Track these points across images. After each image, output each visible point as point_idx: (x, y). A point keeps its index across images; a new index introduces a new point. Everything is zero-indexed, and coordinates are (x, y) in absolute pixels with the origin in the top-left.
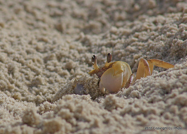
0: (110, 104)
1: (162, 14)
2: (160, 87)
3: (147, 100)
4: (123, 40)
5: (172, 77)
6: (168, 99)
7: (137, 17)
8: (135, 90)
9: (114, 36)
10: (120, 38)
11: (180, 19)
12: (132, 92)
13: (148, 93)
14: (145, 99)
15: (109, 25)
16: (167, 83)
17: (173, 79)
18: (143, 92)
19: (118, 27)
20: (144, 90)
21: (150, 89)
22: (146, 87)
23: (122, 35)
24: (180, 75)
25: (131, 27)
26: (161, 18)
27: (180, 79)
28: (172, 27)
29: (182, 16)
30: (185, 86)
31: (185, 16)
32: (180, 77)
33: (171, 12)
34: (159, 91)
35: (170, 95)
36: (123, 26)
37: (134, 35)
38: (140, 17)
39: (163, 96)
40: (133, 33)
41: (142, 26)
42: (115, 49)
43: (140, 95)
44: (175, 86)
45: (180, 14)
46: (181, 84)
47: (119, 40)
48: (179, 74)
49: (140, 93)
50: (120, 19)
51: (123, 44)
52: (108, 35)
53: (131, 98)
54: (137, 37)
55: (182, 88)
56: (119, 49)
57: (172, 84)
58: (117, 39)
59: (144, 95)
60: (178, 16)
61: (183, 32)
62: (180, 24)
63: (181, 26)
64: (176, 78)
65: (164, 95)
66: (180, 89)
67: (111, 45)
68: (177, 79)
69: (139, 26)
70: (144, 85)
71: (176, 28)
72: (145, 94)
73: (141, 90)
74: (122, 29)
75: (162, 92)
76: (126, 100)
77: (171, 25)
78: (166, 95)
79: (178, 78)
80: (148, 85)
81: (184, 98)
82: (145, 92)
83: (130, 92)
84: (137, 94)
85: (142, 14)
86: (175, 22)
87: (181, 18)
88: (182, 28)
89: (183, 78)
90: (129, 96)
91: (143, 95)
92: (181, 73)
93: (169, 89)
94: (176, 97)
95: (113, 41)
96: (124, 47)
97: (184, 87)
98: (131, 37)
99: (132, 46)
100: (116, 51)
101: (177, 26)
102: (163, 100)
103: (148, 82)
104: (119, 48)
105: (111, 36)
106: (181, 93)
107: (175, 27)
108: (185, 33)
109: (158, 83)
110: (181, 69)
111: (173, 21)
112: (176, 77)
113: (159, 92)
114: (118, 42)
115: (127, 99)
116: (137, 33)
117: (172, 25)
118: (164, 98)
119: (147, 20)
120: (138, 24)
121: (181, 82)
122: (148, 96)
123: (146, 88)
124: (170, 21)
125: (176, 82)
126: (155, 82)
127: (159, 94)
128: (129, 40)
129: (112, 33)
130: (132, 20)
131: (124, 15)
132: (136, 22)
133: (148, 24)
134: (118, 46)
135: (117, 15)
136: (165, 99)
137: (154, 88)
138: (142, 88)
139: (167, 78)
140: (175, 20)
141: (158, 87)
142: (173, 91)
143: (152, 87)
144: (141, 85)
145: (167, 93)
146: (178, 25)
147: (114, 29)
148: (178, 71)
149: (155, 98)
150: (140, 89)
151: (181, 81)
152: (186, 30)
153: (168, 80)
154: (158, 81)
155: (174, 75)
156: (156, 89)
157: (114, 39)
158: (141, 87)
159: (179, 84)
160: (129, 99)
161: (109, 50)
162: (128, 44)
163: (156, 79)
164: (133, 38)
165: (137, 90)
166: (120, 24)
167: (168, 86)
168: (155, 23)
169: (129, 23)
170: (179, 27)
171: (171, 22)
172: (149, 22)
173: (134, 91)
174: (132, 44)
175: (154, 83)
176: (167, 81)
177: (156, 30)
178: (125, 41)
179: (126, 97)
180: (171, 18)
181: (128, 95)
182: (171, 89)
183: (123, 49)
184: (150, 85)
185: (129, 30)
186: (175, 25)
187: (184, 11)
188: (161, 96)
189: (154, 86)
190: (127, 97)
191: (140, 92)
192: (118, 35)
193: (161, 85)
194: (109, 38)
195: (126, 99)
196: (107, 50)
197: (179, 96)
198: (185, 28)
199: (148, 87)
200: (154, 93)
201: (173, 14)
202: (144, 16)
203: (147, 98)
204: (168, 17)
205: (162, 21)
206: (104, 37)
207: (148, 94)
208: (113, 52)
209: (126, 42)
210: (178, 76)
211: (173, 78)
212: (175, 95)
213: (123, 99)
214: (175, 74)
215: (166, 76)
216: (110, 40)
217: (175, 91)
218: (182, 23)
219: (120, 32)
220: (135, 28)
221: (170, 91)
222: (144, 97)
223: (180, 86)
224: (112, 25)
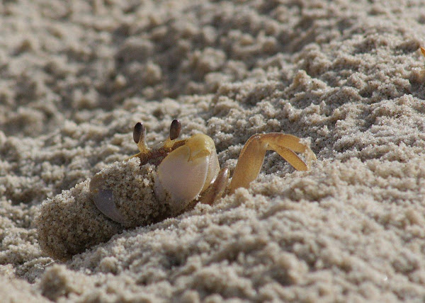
0: (54, 286)
1: (174, 96)
2: (163, 251)
3: (134, 278)
4: (88, 150)
5: (189, 229)
6: (179, 276)
7: (121, 102)
8: (110, 256)
9: (68, 140)
10: (83, 146)
11: (211, 108)
12: (103, 260)
13: (136, 262)
14: (129, 275)
15: (59, 117)
16: (178, 242)
17: (190, 233)
18: (127, 262)
19: (78, 122)
20: (129, 256)
21: (140, 255)
22: (133, 250)
23: (87, 139)
24: (206, 226)
25: (107, 121)
26: (170, 105)
27: (205, 236)
28: (193, 123)
29: (215, 101)
30: (215, 250)
31: (221, 101)
32: (206, 231)
33: (193, 92)
34: (159, 259)
35: (183, 269)
36: (89, 121)
37: (113, 139)
38: (128, 102)
39: (169, 271)
40: (109, 135)
41: (128, 122)
42: (71, 169)
43: (120, 267)
44: (194, 250)
45: (210, 97)
46: (207, 246)
47: (79, 149)
48: (203, 223)
49: (120, 263)
50: (85, 106)
51: (88, 157)
52: (58, 138)
53: (101, 274)
54: (119, 144)
55: (209, 253)
56: (79, 169)
57: (186, 244)
58: (76, 147)
59: (128, 268)
60: (207, 101)
61: (216, 135)
62: (210, 118)
63: (211, 122)
64: (197, 232)
65: (170, 268)
66: (205, 256)
67: (62, 160)
68: (199, 235)
69: (123, 121)
70: (128, 247)
71: (202, 126)
72: (131, 266)
73: (122, 256)
74: (86, 127)
75: (167, 262)
76: (88, 277)
77: (191, 119)
78: (174, 268)
79: (201, 232)
80: (138, 247)
81: (213, 275)
82: (130, 262)
83: (99, 261)
84: (113, 266)
85: (131, 96)
86: (199, 114)
87: (213, 105)
88: (215, 128)
89: (211, 232)
90: (97, 269)
91: (126, 267)
92: (209, 221)
93: (182, 256)
94: (195, 274)
95: (65, 151)
96: (89, 165)
97: (213, 253)
98: (105, 144)
99: (107, 163)
100: (73, 173)
101: (203, 121)
102: (168, 279)
103: (137, 241)
104: (80, 166)
105: (63, 141)
106: (207, 264)
107: (200, 123)
108: (220, 138)
109: (160, 241)
110: (207, 214)
111: (195, 111)
112: (197, 229)
113: (160, 262)
114: (78, 154)
115: (92, 276)
116: (118, 136)
117: (194, 120)
118: (171, 274)
119: (140, 108)
120: (121, 116)
121: (208, 242)
122: (137, 269)
123: (133, 253)
124: (188, 111)
125: (197, 241)
126: (152, 241)
127: (161, 266)
128: (100, 150)
129: (66, 134)
130: (109, 108)
131: (92, 97)
132: (118, 112)
133: (143, 115)
134: (78, 161)
135: (78, 96)
136: (172, 277)
137: (149, 253)
138: (125, 252)
139: (178, 233)
140: (201, 110)
141: (159, 251)
142: (190, 259)
143: (145, 250)
144: (123, 247)
145: (178, 264)
146: (206, 119)
147: (70, 126)
148: (203, 217)
149: (151, 274)
150: (119, 254)
151: (207, 238)
152: (222, 132)
153: (179, 236)
154: (159, 237)
155: (193, 226)
156: (153, 255)
157: (69, 148)
158: (123, 249)
159: (203, 245)
160: (95, 276)
161: (58, 171)
162: (100, 159)
163: (154, 235)
164: (110, 146)
165: (113, 258)
166: (83, 115)
167: (180, 250)
168: (158, 114)
169: (102, 115)
170: (207, 125)
171: (192, 113)
172: (144, 113)
173: (108, 259)
174: (107, 159)
175: (150, 243)
176: (178, 239)
177: (158, 130)
178: (92, 152)
179: (89, 272)
180: (193, 106)
181: (94, 267)
182: (186, 257)
183: (87, 168)
184: (142, 246)
185: (101, 129)
186: (200, 119)
187: (219, 91)
188: (163, 270)
189: (149, 248)
190: (92, 271)
191: (119, 260)
192: (78, 138)
193: (165, 247)
194: (60, 145)
195: (90, 275)
196: (52, 171)
197: (201, 271)
198: (220, 127)
199: (138, 251)
200: (149, 264)
201: (196, 97)
202: (135, 100)
203: (133, 275)
204: (186, 102)
205: (171, 111)
206: (49, 143)
207: (137, 266)
208: (65, 174)
209: (95, 153)
210: (201, 228)
211: (191, 231)
212: (193, 270)
213: (83, 275)
214: (197, 225)
215: (177, 227)
216: (61, 149)
217: (195, 261)
218: (214, 115)
219: (83, 133)
220: (114, 124)
221: (182, 261)
222: (127, 271)
223: (205, 250)
224: (67, 118)
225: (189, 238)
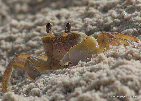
1: (66, 7)
2: (62, 85)
3: (48, 98)
4: (24, 34)
5: (75, 74)
6: (71, 97)
7: (39, 10)
8: (36, 87)
9: (14, 30)
10: (21, 32)
11: (85, 13)
12: (33, 90)
13: (49, 91)
14: (46, 97)
15: (9, 18)
16: (70, 81)
17: (76, 76)
18: (44, 90)
19: (19, 20)
20: (45, 87)
21: (51, 87)
22: (47, 84)
23: (23, 29)
24: (84, 73)
25: (33, 20)
26: (64, 12)
27: (84, 77)
28: (76, 21)
29: (87, 10)
30: (88, 84)
31: (90, 10)
32: (84, 75)
33: (75, 5)
34: (60, 89)
35: (73, 94)
36: (24, 19)
37: (36, 29)
38: (43, 10)
39: (66, 95)
40: (34, 27)
41: (44, 20)
42: (16, 44)
43: (41, 93)
44: (78, 84)
45: (84, 8)
46: (85, 82)
47: (20, 34)
48: (82, 71)
49: (41, 91)
50: (21, 12)
51: (24, 38)
52: (8, 29)
53: (31, 96)
54: (39, 31)
55: (86, 86)
56: (20, 44)
57: (74, 82)
58: (18, 33)
59: (45, 94)
60: (83, 10)
61: (88, 27)
62: (85, 18)
63: (85, 21)
64: (80, 76)
65: (66, 94)
66: (83, 87)
67: (11, 39)
68: (80, 77)
69: (41, 20)
70: (45, 83)
71: (81, 22)
72: (46, 93)
73: (42, 87)
74: (23, 23)
75: (64, 91)
76: (25, 98)
77: (75, 19)
78: (68, 94)
79: (82, 75)
80: (50, 83)
81: (88, 97)
82: (46, 90)
83: (31, 90)
84: (38, 92)
85: (45, 7)
86: (79, 16)
87: (86, 12)
88: (87, 23)
89: (87, 75)
90: (29, 94)
91: (44, 93)
92: (85, 70)
93: (72, 87)
94: (79, 97)
95: (13, 35)
96: (25, 42)
97: (88, 86)
98: (32, 31)
99: (33, 41)
100: (17, 46)
101: (81, 20)
102: (65, 99)
103: (49, 80)
104: (20, 42)
105: (11, 30)
106: (85, 91)
107: (80, 21)
108: (90, 28)
109: (61, 80)
110: (84, 66)
111: (77, 15)
112: (79, 74)
113: (61, 90)
114: (19, 36)
115: (27, 97)
116: (39, 27)
117: (77, 19)
118: (67, 96)
119: (50, 13)
120: (40, 17)
121: (85, 80)
122: (50, 94)
123: (47, 86)
124: (74, 15)
125: (79, 80)
126: (57, 80)
127: (61, 92)
128: (30, 34)
129: (12, 26)
130: (33, 13)
131: (25, 8)
132: (39, 15)
133: (51, 17)
134: (19, 40)
135: (18, 7)
136: (67, 98)
137: (56, 86)
138: (44, 85)
139: (70, 76)
140: (80, 14)
141: (61, 85)
142: (76, 89)
143: (54, 85)
144: (42, 83)
145: (70, 91)
146: (83, 19)
147: (14, 22)
148: (82, 68)
149: (57, 97)
150: (40, 87)
151: (84, 79)
152: (91, 25)
153: (71, 78)
154: (60, 78)
155: (77, 72)
156: (58, 87)
157: (14, 33)
158: (42, 84)
159: (82, 82)
160: (29, 98)
161: (9, 45)
162: (29, 39)
163: (58, 77)
164: (35, 33)
165: (37, 88)
166: (21, 17)
167: (71, 84)
168: (59, 16)
169: (30, 17)
170: (83, 21)
171: (76, 16)
172: (52, 16)
173: (35, 89)
174: (33, 39)
175: (56, 81)
176: (70, 79)
177: (59, 24)
178: (26, 35)
179: (26, 95)
180: (76, 12)
181: (28, 93)
182: (74, 88)
183: (23, 43)
184: (52, 83)
185: (30, 24)
186: (80, 19)
187: (89, 5)
188: (63, 95)
189: (56, 84)
190: (27, 95)
191: (41, 90)
192: (19, 28)
193: (63, 83)
194: (9, 32)
195: (26, 97)
196: (6, 45)
197: (82, 95)
198: (90, 23)
199: (50, 85)
200: (56, 91)
201: (77, 8)
202: (47, 9)
203: (48, 97)
204: (72, 10)
205: (65, 15)
206: (4, 31)
207: (50, 92)
208: (12, 46)
209: (27, 36)
210: (81, 73)
211: (76, 75)
212: (78, 94)
213: (23, 97)
214: (79, 72)
215: (70, 73)
216: (10, 34)
217: (78, 90)
218: (87, 17)
219: (21, 26)
220: (36, 21)
221: (72, 90)
222: (45, 95)
223: (83, 85)
224: (12, 18)
225: (76, 78)
